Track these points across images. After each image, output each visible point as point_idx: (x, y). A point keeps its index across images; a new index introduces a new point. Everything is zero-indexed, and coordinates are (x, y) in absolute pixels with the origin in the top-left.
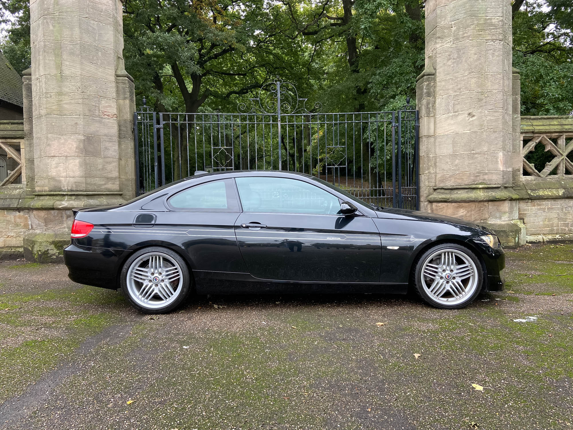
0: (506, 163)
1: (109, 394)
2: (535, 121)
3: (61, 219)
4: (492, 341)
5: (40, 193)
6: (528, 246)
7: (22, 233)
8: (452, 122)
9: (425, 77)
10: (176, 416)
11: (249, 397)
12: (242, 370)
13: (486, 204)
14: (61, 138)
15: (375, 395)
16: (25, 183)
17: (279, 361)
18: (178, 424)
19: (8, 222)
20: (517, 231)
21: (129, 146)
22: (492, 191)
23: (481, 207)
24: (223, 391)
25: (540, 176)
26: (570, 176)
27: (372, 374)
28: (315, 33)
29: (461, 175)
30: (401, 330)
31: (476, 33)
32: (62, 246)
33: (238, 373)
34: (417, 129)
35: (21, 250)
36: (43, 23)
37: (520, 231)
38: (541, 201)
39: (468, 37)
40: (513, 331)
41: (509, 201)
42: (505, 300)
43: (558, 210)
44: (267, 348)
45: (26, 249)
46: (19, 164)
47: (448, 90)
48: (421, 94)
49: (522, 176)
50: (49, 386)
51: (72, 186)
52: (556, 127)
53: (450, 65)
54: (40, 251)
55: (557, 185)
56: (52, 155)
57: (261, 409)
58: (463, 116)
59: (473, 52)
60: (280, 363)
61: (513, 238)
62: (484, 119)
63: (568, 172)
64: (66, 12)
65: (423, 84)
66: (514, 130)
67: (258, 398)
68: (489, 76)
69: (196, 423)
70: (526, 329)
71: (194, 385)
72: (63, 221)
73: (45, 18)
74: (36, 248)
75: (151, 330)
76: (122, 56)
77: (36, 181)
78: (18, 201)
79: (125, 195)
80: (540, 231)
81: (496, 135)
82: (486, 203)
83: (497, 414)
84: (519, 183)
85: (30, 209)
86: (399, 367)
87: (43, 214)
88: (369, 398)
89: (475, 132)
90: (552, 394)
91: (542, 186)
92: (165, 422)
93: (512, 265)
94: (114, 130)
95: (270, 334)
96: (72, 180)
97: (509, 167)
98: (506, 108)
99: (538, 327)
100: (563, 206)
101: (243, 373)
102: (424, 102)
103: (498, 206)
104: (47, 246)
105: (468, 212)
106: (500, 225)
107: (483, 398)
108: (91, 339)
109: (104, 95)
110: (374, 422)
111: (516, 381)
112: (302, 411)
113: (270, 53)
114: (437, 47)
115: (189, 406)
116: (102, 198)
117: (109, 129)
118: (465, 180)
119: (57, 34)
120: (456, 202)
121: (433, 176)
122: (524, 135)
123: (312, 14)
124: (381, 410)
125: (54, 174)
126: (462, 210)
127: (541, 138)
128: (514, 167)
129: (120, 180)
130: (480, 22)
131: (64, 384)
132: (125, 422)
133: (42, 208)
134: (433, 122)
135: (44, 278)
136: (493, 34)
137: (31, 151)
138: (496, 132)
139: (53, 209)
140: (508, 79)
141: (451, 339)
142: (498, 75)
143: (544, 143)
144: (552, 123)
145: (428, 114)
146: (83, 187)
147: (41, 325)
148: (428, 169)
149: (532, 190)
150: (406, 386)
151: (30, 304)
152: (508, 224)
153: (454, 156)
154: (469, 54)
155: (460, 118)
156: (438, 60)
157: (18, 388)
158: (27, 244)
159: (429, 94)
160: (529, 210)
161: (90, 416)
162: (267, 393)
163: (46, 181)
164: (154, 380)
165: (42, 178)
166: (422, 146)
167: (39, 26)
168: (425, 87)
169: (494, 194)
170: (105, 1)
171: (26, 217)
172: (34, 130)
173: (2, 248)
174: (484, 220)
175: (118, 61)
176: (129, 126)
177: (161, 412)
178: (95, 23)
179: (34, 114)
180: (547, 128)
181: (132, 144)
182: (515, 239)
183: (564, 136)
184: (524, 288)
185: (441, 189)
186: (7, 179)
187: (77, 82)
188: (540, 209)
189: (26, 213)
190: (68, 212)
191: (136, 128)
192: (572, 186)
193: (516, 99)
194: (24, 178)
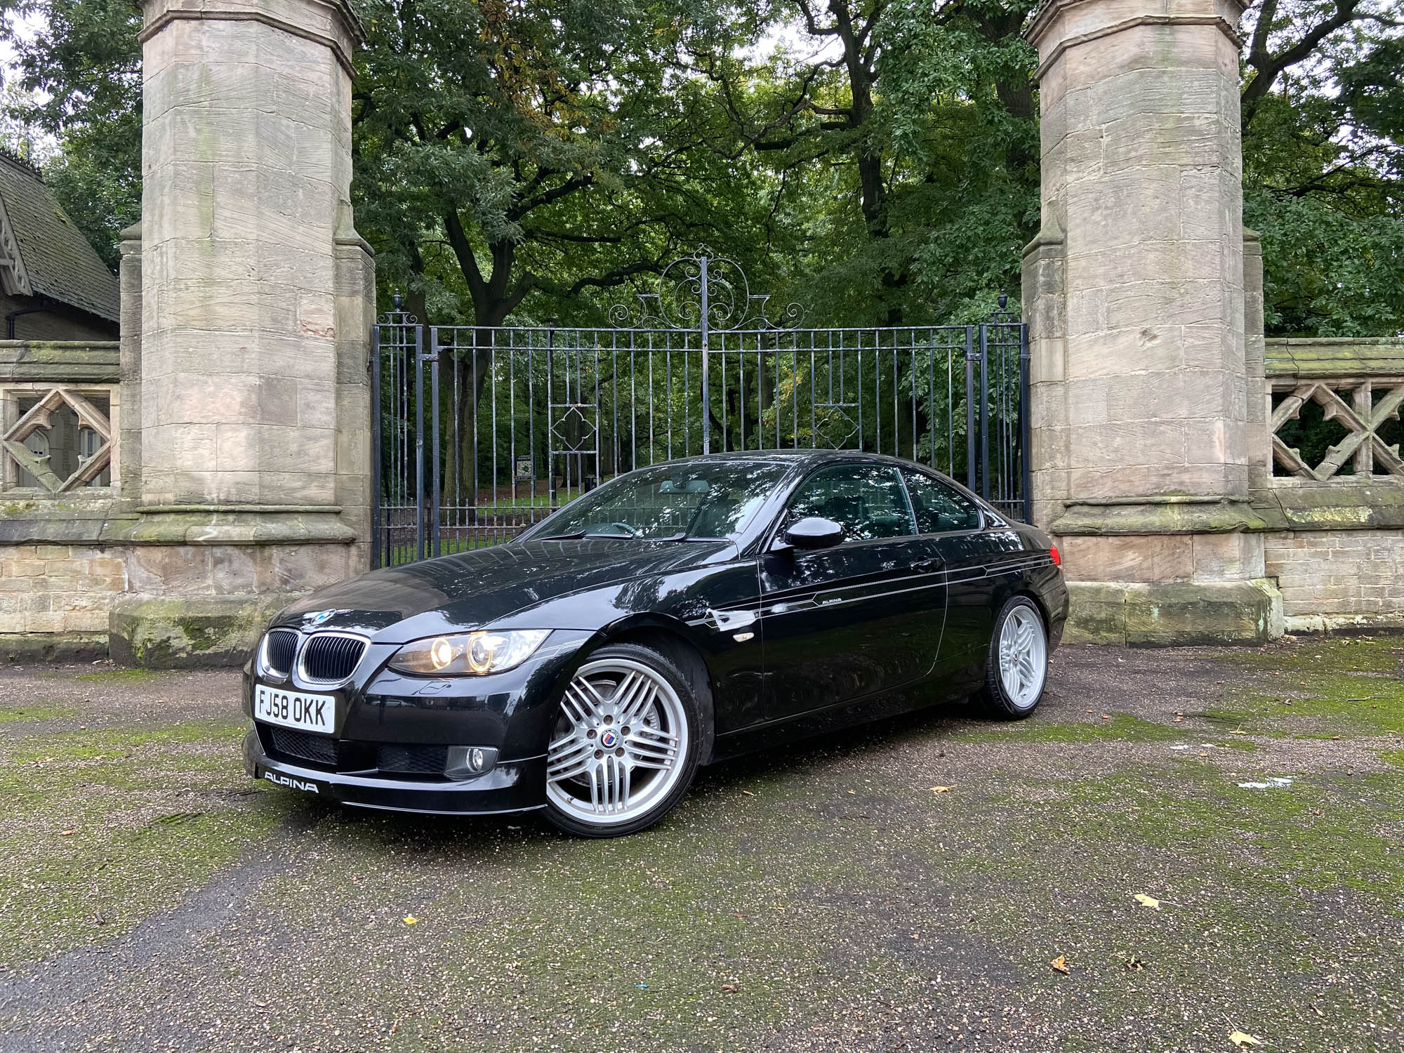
0: (1231, 446)
1: (365, 907)
2: (1299, 350)
3: (200, 566)
4: (1188, 821)
5: (153, 508)
6: (1288, 639)
7: (107, 601)
8: (1105, 350)
9: (1042, 248)
10: (514, 942)
11: (662, 912)
12: (640, 868)
13: (1186, 539)
14: (206, 383)
15: (928, 912)
16: (118, 484)
17: (719, 853)
18: (519, 956)
19: (76, 574)
20: (1261, 605)
21: (360, 401)
22: (1201, 511)
23: (1175, 547)
24: (604, 903)
25: (1313, 478)
26: (1385, 478)
27: (921, 877)
28: (785, 144)
29: (1128, 472)
30: (987, 800)
31: (1157, 151)
32: (201, 630)
33: (633, 872)
34: (1025, 365)
35: (104, 639)
36: (174, 122)
37: (1270, 604)
38: (1318, 534)
39: (1140, 158)
40: (1235, 804)
41: (1242, 535)
42: (1224, 746)
43: (1359, 556)
45: (111, 636)
46: (104, 441)
47: (1095, 277)
48: (1034, 287)
49: (1271, 476)
50: (233, 895)
51: (229, 493)
52: (1348, 364)
53: (1097, 223)
54: (150, 640)
55: (1354, 499)
56: (186, 420)
57: (689, 933)
58: (1130, 338)
59: (1150, 192)
60: (722, 857)
61: (1252, 619)
62: (1179, 343)
63: (1380, 469)
64: (227, 99)
65: (1037, 264)
66: (1250, 369)
67: (681, 915)
68: (1190, 247)
69: (556, 955)
70: (1266, 800)
71: (541, 892)
72: (205, 572)
73: (180, 112)
74: (141, 635)
76: (348, 200)
77: (143, 479)
78: (98, 527)
79: (348, 514)
80: (1318, 605)
81: (1208, 380)
82: (1188, 537)
83: (1186, 946)
84: (1265, 494)
85: (128, 544)
86: (980, 865)
87: (160, 555)
88: (915, 917)
89: (1158, 374)
90: (1308, 916)
91: (1319, 499)
92: (491, 952)
93: (1247, 679)
94: (328, 365)
95: (695, 805)
96: (228, 477)
97: (1239, 457)
98: (1228, 319)
99: (1292, 797)
100: (1369, 549)
101: (643, 873)
102: (1040, 304)
103: (1215, 545)
104: (167, 630)
105: (1146, 558)
106: (1221, 591)
107: (1158, 920)
109: (307, 286)
110: (926, 956)
111: (1230, 891)
112: (775, 937)
113: (676, 189)
114: (1069, 181)
115: (537, 927)
116: (296, 519)
117: (316, 361)
118: (1137, 483)
119: (205, 148)
120: (1116, 534)
121: (1064, 475)
122: (1274, 382)
123: (776, 102)
124: (942, 938)
125: (189, 463)
126: (1130, 553)
127: (1313, 389)
128: (1251, 454)
129: (335, 481)
130: (1166, 126)
131: (263, 891)
132: (408, 953)
133: (159, 541)
134: (1062, 352)
135: (165, 699)
136: (1196, 153)
137: (135, 412)
138: (1207, 373)
139: (184, 543)
140: (1234, 253)
141: (1096, 817)
142: (1210, 245)
143: (1323, 400)
144: (1340, 355)
145: (1050, 332)
146: (254, 493)
148: (1052, 458)
149: (1296, 509)
150: (994, 898)
151: (149, 749)
152: (1239, 588)
153: (1110, 428)
154: (1142, 197)
155: (1123, 341)
156: (1071, 210)
157: (164, 899)
158: (118, 625)
159: (1050, 287)
160: (1288, 556)
161: (332, 943)
162: (698, 907)
163: (170, 480)
164: (454, 884)
165: (159, 473)
166: (1037, 406)
167: (164, 129)
168: (1041, 271)
169: (1204, 517)
170: (313, 76)
171: (119, 563)
172: (144, 364)
173: (60, 634)
174: (1183, 577)
175: (340, 210)
176: (362, 355)
177: (480, 936)
178: (292, 124)
179: (145, 327)
180: (1328, 367)
181: (367, 397)
182: (1256, 622)
183: (1369, 385)
184: (1270, 725)
185: (1081, 505)
186: (76, 474)
187: (249, 257)
188: (1315, 555)
189: (118, 554)
190: (218, 552)
191: (377, 360)
192: (1391, 501)
193: (1254, 300)
194: (115, 473)
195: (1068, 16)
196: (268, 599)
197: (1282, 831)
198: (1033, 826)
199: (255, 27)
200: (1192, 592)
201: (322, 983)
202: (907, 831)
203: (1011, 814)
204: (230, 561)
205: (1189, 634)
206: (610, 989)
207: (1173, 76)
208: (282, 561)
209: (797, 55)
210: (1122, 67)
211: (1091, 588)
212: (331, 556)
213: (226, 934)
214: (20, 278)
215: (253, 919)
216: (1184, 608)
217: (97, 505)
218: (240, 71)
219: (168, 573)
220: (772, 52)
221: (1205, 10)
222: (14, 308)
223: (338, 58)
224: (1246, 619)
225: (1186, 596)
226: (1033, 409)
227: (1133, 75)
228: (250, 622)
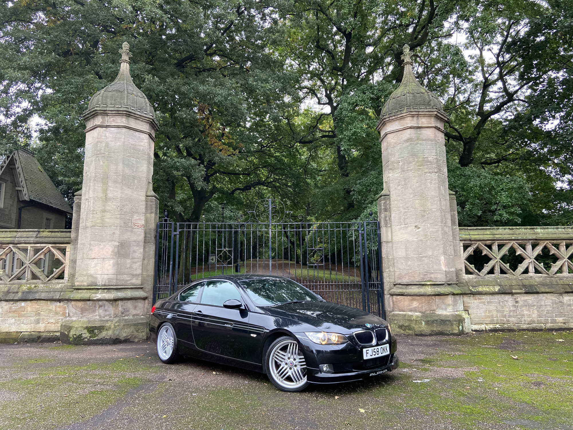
0: (447, 265)
1: (152, 414)
2: (472, 231)
3: (94, 308)
5: (79, 287)
6: (473, 333)
7: (60, 320)
8: (404, 232)
9: (382, 197)
10: (191, 421)
13: (433, 297)
14: (101, 245)
15: (302, 413)
16: (67, 279)
19: (50, 311)
20: (461, 321)
21: (152, 249)
22: (438, 287)
23: (429, 300)
25: (479, 275)
26: (505, 275)
28: (310, 142)
29: (413, 273)
31: (417, 168)
32: (93, 331)
33: (226, 405)
34: (379, 236)
35: (58, 334)
36: (96, 160)
37: (464, 320)
38: (481, 296)
39: (411, 170)
41: (452, 296)
42: (419, 370)
43: (496, 303)
45: (61, 333)
46: (62, 264)
47: (399, 207)
49: (464, 275)
51: (105, 282)
52: (489, 236)
53: (399, 190)
54: (75, 334)
55: (494, 283)
56: (93, 257)
58: (411, 228)
59: (415, 181)
61: (457, 326)
62: (427, 230)
63: (502, 272)
64: (114, 152)
65: (382, 202)
66: (454, 238)
68: (429, 199)
72: (96, 310)
73: (98, 156)
74: (72, 333)
76: (151, 181)
77: (76, 277)
78: (59, 294)
79: (145, 288)
80: (483, 321)
81: (438, 243)
84: (462, 281)
85: (69, 300)
87: (80, 304)
88: (298, 415)
89: (421, 240)
90: (402, 414)
91: (481, 283)
94: (141, 237)
96: (106, 276)
97: (451, 268)
98: (444, 222)
99: (426, 385)
100: (500, 301)
102: (383, 215)
103: (443, 299)
104: (81, 331)
105: (420, 304)
106: (446, 316)
107: (362, 415)
108: (132, 390)
109: (136, 211)
114: (391, 176)
115: (198, 418)
116: (128, 291)
117: (137, 236)
118: (416, 278)
119: (105, 168)
120: (410, 295)
121: (393, 274)
122: (463, 242)
123: (307, 127)
124: (303, 419)
125: (93, 272)
126: (415, 302)
127: (477, 244)
128: (456, 267)
129: (142, 276)
130: (420, 160)
131: (124, 410)
133: (80, 299)
134: (390, 231)
135: (82, 356)
136: (430, 168)
137: (75, 254)
138: (437, 240)
139: (89, 300)
140: (445, 200)
142: (436, 198)
143: (481, 248)
144: (486, 233)
145: (386, 225)
146: (114, 282)
147: (96, 383)
148: (389, 268)
149: (473, 286)
151: (82, 372)
152: (452, 315)
153: (407, 258)
154: (413, 183)
155: (410, 229)
156: (391, 185)
158: (64, 329)
159: (386, 210)
160: (471, 303)
161: (144, 422)
164: (176, 408)
165: (81, 275)
166: (383, 250)
167: (92, 161)
168: (383, 205)
169: (439, 289)
170: (142, 144)
171: (65, 307)
172: (79, 238)
173: (43, 332)
174: (433, 311)
175: (148, 185)
176: (153, 234)
177: (183, 420)
178: (134, 159)
179: (80, 225)
180: (482, 237)
181: (154, 247)
182: (459, 327)
183: (496, 243)
184: (440, 363)
185: (400, 284)
186: (52, 275)
187: (118, 203)
188: (480, 303)
189: (65, 304)
190: (100, 303)
191: (158, 235)
192: (507, 284)
193: (454, 215)
194: (66, 275)
195: (387, 124)
196: (117, 319)
199: (124, 130)
200: (436, 316)
204: (104, 306)
205: (435, 331)
207: (421, 144)
208: (122, 306)
209: (315, 109)
210: (405, 141)
211: (403, 314)
212: (139, 304)
213: (116, 419)
214: (25, 194)
216: (433, 322)
217: (59, 286)
218: (118, 143)
219: (83, 311)
220: (306, 108)
221: (431, 124)
222: (22, 205)
223: (150, 137)
225: (434, 318)
227: (408, 144)
228: (110, 328)
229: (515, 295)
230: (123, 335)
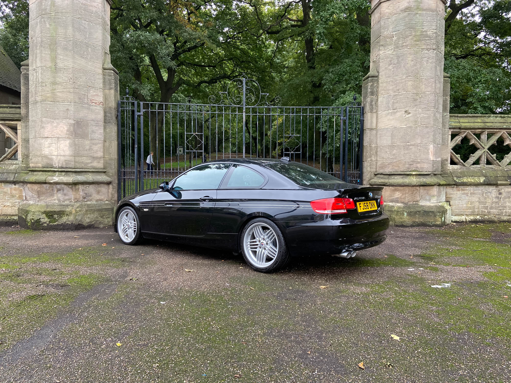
0: (435, 154)
1: (102, 338)
2: (462, 119)
3: (52, 192)
4: (412, 302)
5: (34, 169)
6: (452, 224)
7: (17, 203)
8: (391, 118)
9: (370, 79)
10: (157, 355)
11: (215, 341)
12: (209, 321)
13: (418, 188)
14: (53, 122)
15: (315, 341)
16: (21, 159)
18: (159, 361)
19: (5, 193)
20: (443, 212)
21: (113, 130)
22: (423, 178)
23: (414, 191)
24: (194, 337)
25: (464, 166)
26: (490, 166)
27: (313, 326)
28: (278, 32)
29: (397, 163)
31: (413, 43)
32: (52, 216)
33: (206, 323)
34: (362, 122)
35: (16, 218)
36: (41, 21)
37: (447, 212)
38: (465, 186)
39: (407, 46)
40: (430, 294)
41: (437, 187)
42: (427, 269)
43: (479, 194)
44: (229, 304)
45: (20, 217)
46: (15, 143)
47: (389, 90)
48: (366, 93)
49: (449, 165)
50: (52, 331)
51: (62, 164)
52: (479, 124)
53: (391, 70)
54: (33, 219)
55: (479, 174)
56: (46, 136)
57: (224, 351)
58: (401, 113)
59: (410, 59)
60: (240, 316)
61: (440, 217)
62: (418, 116)
63: (488, 163)
64: (62, 13)
65: (368, 84)
66: (444, 126)
67: (222, 343)
68: (424, 80)
69: (173, 361)
70: (441, 293)
71: (170, 332)
72: (53, 194)
73: (43, 18)
74: (29, 217)
75: (133, 288)
76: (109, 52)
77: (30, 158)
78: (14, 175)
79: (109, 173)
80: (464, 212)
81: (428, 130)
82: (418, 187)
83: (408, 357)
84: (447, 171)
85: (25, 183)
86: (335, 321)
87: (36, 187)
88: (309, 344)
89: (410, 127)
90: (454, 344)
91: (466, 174)
92: (148, 359)
93: (437, 241)
94: (100, 116)
95: (232, 293)
96: (62, 158)
97: (438, 158)
98: (437, 107)
99: (451, 292)
100: (483, 192)
101: (210, 324)
102: (369, 100)
103: (428, 190)
104: (39, 215)
105: (403, 194)
106: (429, 207)
107: (399, 345)
108: (83, 294)
109: (93, 86)
110: (312, 361)
111: (426, 333)
112: (256, 353)
113: (237, 48)
114: (381, 53)
115: (167, 348)
116: (89, 174)
117: (95, 115)
118: (401, 167)
119: (53, 31)
120: (393, 185)
121: (374, 163)
122: (452, 130)
123: (275, 16)
124: (319, 353)
125: (47, 152)
126: (397, 192)
127: (466, 133)
128: (442, 157)
129: (104, 160)
130: (417, 34)
131: (64, 330)
132: (116, 359)
133: (36, 182)
134: (376, 117)
135: (37, 243)
136: (428, 44)
137: (27, 132)
138: (428, 127)
139: (45, 183)
140: (440, 82)
141: (379, 300)
142: (431, 79)
143: (469, 137)
144: (476, 121)
145: (372, 110)
146: (72, 165)
147: (40, 282)
148: (370, 157)
149: (458, 177)
150: (339, 335)
151: (29, 265)
152: (436, 206)
153: (392, 147)
154: (407, 61)
155: (398, 114)
156: (381, 64)
157: (26, 333)
158: (21, 213)
159: (372, 93)
160: (454, 194)
161: (88, 354)
162: (229, 339)
163: (40, 159)
164: (137, 328)
165: (36, 156)
166: (366, 137)
167: (37, 24)
168: (369, 87)
169: (425, 180)
170: (95, 4)
171: (21, 189)
172: (30, 114)
174: (416, 202)
175: (105, 56)
176: (114, 113)
177: (145, 352)
178: (87, 23)
179: (30, 100)
180: (472, 125)
181: (116, 128)
182: (441, 218)
183: (486, 132)
184: (444, 260)
185: (381, 174)
186: (5, 155)
187: (69, 74)
188: (463, 194)
189: (21, 186)
190: (58, 186)
191: (119, 114)
192: (492, 175)
193: (446, 100)
194: (20, 155)
196: (78, 204)
197: (446, 306)
198: (356, 304)
200: (419, 207)
201: (82, 372)
202: (309, 305)
203: (348, 298)
204: (63, 190)
205: (417, 222)
206: (192, 377)
207: (420, 15)
208: (83, 190)
210: (402, 11)
212: (102, 188)
213: (48, 349)
215: (59, 343)
216: (416, 213)
217: (13, 167)
219: (39, 194)
224: (438, 217)
225: (417, 209)
226: (365, 138)
227: (406, 14)
228: (71, 213)
229: (500, 187)
230: (87, 220)
